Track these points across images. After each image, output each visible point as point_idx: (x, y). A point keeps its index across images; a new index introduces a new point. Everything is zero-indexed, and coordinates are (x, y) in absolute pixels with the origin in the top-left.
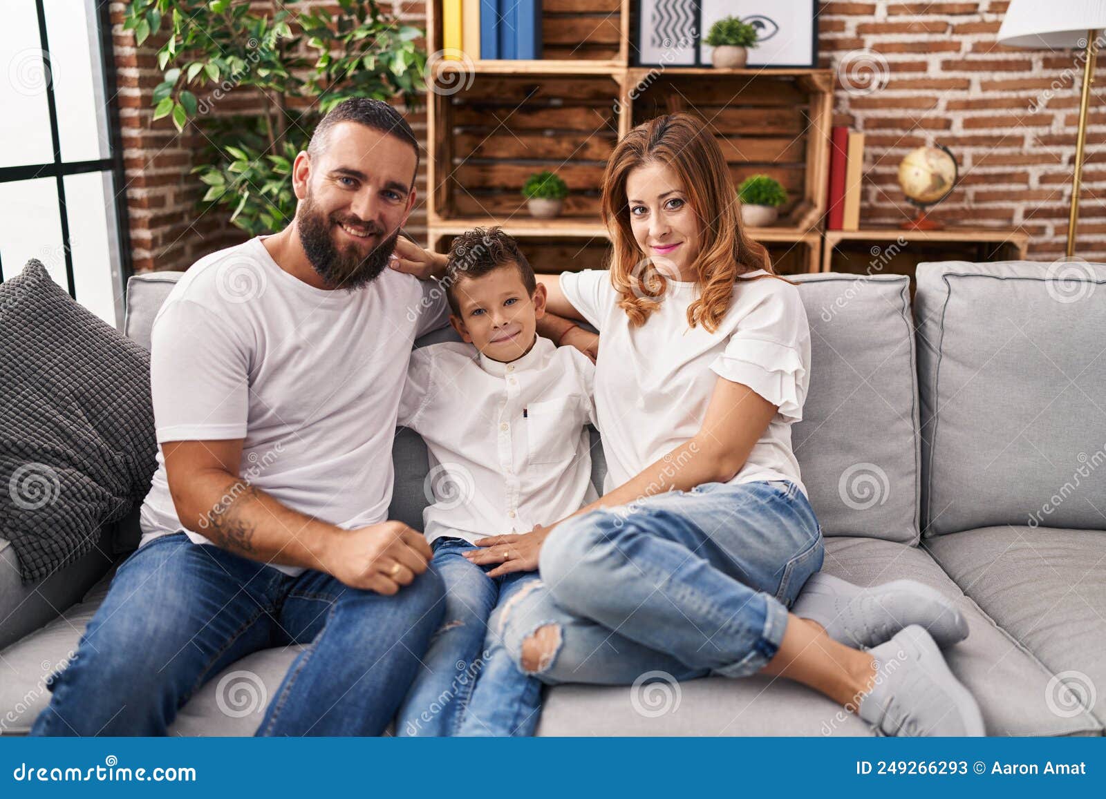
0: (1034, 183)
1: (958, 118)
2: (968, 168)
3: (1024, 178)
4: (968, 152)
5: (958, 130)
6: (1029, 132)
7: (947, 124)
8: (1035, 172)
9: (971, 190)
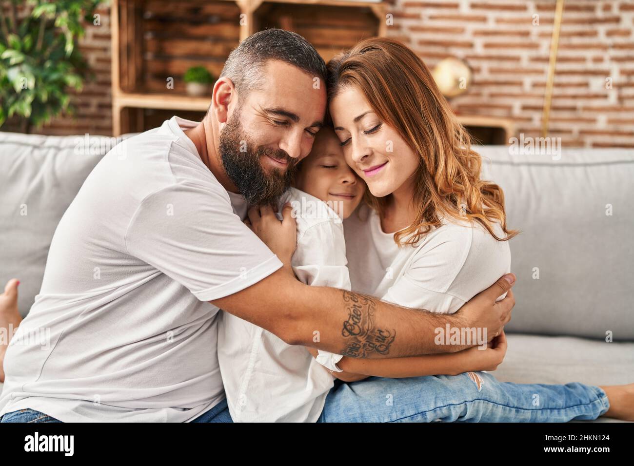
0: (527, 87)
1: (479, 42)
2: (484, 76)
3: (520, 84)
4: (485, 65)
5: (479, 50)
6: (525, 54)
7: (470, 45)
8: (528, 80)
9: (486, 91)
